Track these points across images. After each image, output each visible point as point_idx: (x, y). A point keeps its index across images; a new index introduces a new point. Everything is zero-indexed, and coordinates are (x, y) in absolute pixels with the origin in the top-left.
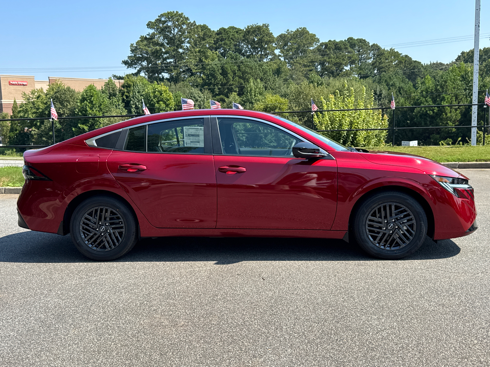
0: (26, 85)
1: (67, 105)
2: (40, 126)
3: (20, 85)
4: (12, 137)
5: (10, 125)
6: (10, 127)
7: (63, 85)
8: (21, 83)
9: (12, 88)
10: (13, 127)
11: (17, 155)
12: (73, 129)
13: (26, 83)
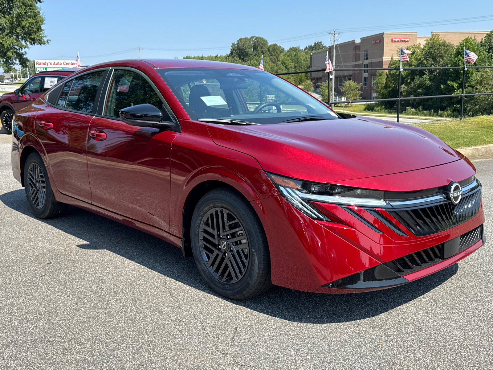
0: (408, 41)
1: (440, 61)
2: (410, 83)
3: (402, 41)
4: (385, 94)
5: (385, 82)
6: (384, 84)
7: (440, 39)
8: (403, 40)
9: (394, 45)
10: (387, 84)
11: (385, 112)
12: (442, 86)
13: (408, 39)
